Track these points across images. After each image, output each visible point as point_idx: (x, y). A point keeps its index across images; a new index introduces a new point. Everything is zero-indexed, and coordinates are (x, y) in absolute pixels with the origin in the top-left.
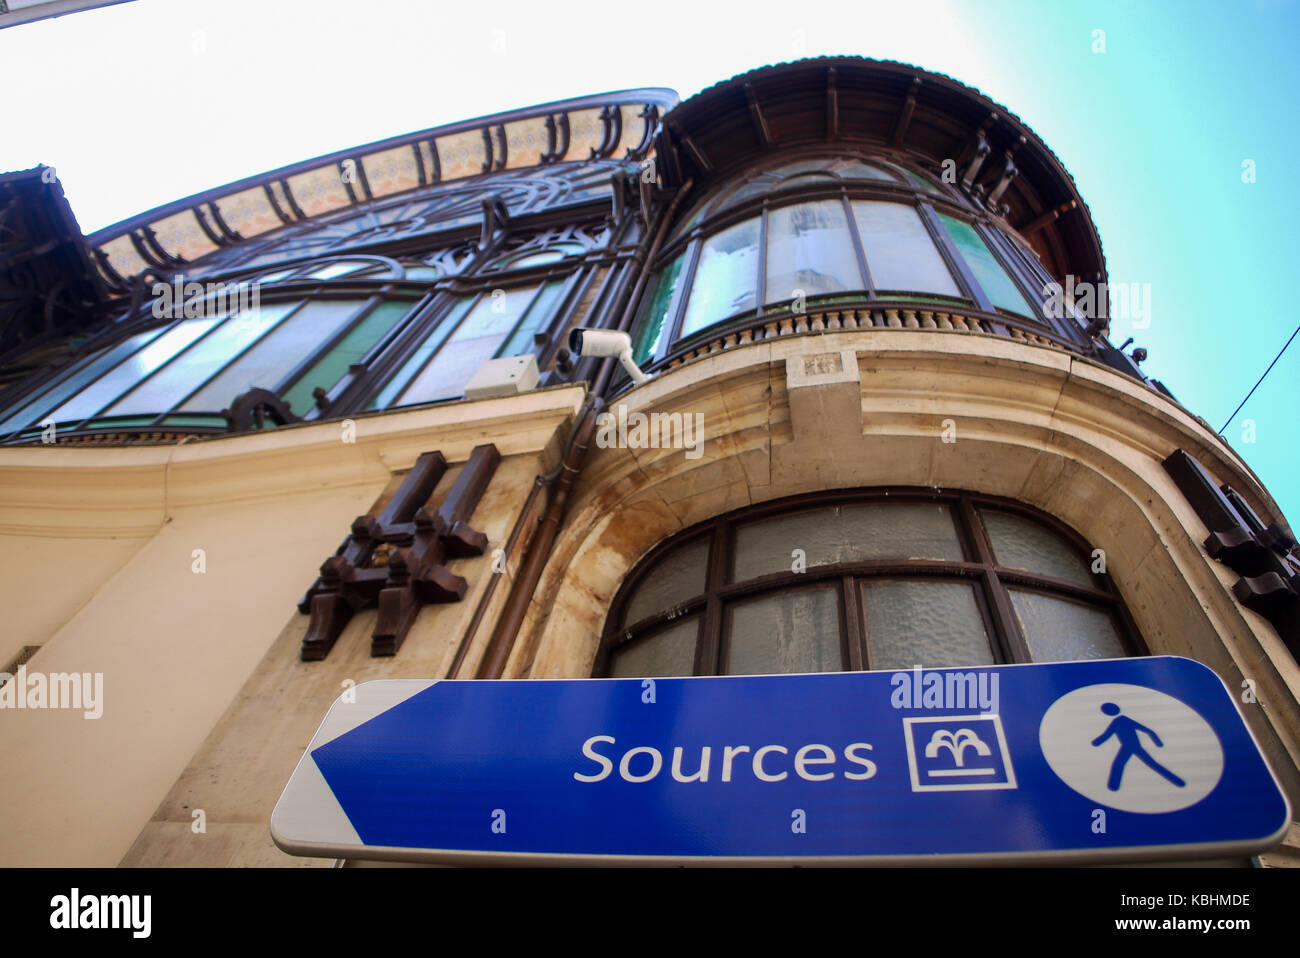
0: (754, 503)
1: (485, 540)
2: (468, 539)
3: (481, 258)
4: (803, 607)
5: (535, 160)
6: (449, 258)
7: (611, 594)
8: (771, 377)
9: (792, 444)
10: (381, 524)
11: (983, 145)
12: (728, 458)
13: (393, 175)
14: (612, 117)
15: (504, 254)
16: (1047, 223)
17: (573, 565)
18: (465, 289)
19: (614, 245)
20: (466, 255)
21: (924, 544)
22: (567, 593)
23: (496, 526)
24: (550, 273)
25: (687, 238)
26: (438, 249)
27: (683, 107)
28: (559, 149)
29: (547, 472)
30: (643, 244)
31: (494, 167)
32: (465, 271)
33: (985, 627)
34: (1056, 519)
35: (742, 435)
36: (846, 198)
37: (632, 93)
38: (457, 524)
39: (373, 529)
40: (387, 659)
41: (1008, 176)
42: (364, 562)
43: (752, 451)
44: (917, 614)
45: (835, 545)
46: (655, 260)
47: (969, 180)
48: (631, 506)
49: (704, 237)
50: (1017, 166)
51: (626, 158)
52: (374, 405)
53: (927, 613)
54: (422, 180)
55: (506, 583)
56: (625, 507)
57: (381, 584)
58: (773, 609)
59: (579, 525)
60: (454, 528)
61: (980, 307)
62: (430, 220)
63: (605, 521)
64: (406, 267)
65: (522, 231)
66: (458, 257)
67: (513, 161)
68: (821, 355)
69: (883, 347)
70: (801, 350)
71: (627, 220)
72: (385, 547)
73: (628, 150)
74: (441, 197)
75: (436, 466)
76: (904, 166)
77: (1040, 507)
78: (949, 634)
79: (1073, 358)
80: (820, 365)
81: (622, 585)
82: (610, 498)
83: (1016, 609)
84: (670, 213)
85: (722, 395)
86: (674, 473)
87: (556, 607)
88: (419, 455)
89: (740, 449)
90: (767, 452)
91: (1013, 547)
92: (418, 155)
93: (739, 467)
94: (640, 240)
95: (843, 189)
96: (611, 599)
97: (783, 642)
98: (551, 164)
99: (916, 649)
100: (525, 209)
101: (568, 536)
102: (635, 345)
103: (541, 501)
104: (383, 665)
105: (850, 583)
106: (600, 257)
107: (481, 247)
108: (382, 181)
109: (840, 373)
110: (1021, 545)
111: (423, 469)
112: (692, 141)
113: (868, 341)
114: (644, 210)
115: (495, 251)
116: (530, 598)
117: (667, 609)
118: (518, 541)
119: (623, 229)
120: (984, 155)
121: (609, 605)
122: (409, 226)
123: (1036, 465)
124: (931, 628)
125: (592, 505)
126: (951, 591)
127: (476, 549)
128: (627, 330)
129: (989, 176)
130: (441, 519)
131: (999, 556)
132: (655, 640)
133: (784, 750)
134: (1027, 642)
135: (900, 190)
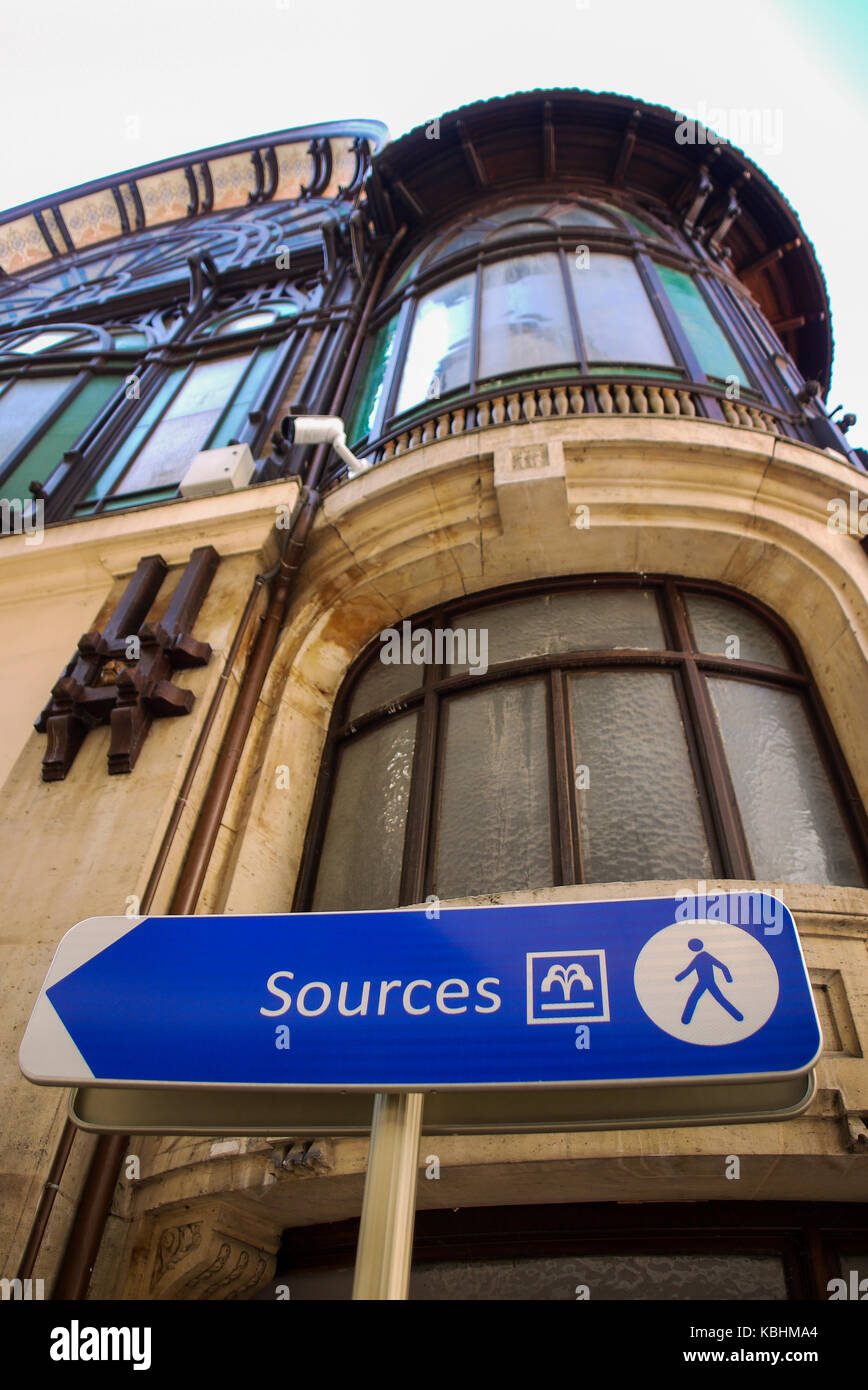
0: (468, 593)
1: (208, 650)
2: (191, 650)
3: (191, 323)
4: (514, 700)
5: (243, 201)
6: (158, 322)
7: (335, 686)
8: (480, 469)
9: (502, 538)
10: (107, 640)
11: (705, 183)
12: (440, 553)
13: (93, 222)
14: (321, 151)
15: (215, 315)
16: (771, 263)
17: (297, 662)
18: (176, 359)
19: (326, 306)
20: (176, 317)
21: (627, 632)
22: (293, 691)
23: (218, 633)
24: (263, 338)
25: (401, 297)
26: (147, 311)
27: (392, 147)
28: (267, 187)
29: (266, 572)
30: (357, 302)
31: (201, 209)
32: (175, 338)
33: (682, 716)
34: (755, 600)
35: (455, 530)
36: (562, 251)
37: (342, 125)
38: (180, 636)
39: (99, 645)
40: (123, 777)
41: (731, 216)
42: (94, 680)
43: (463, 546)
44: (619, 706)
45: (545, 636)
46: (369, 320)
47: (691, 221)
48: (350, 602)
49: (418, 296)
50: (741, 203)
51: (338, 197)
52: (95, 493)
53: (628, 705)
54: (125, 226)
55: (232, 687)
56: (344, 603)
57: (110, 703)
58: (485, 703)
59: (300, 622)
60: (178, 640)
61: (692, 379)
62: (137, 275)
63: (326, 617)
64: (114, 336)
65: (233, 287)
66: (167, 320)
67: (219, 202)
68: (529, 446)
69: (590, 437)
70: (509, 441)
71: (341, 274)
72: (112, 664)
73: (340, 188)
74: (146, 246)
75: (157, 570)
76: (624, 208)
77: (741, 588)
78: (647, 725)
79: (777, 439)
80: (527, 459)
81: (347, 676)
82: (329, 593)
83: (712, 696)
84: (384, 264)
85: (434, 488)
86: (389, 569)
87: (282, 706)
88: (139, 559)
89: (453, 543)
90: (478, 546)
91: (713, 632)
92: (119, 199)
93: (452, 561)
94: (353, 298)
95: (560, 241)
96: (336, 691)
97: (495, 737)
98: (260, 205)
99: (616, 741)
100: (235, 260)
101: (290, 633)
102: (348, 431)
103: (262, 600)
104: (120, 783)
105: (557, 675)
106: (313, 320)
107: (191, 309)
108: (83, 231)
109: (547, 468)
110: (721, 629)
111: (144, 576)
112: (405, 185)
113: (574, 430)
114: (357, 264)
115: (205, 313)
116: (257, 699)
117: (387, 703)
118: (242, 645)
119: (336, 285)
120: (706, 194)
121: (334, 698)
122: (115, 282)
123: (738, 550)
124: (631, 719)
125: (312, 601)
126: (652, 681)
127: (200, 659)
128: (339, 414)
129: (710, 219)
130: (165, 633)
131: (699, 641)
132: (376, 734)
133: (428, 984)
134: (721, 731)
135: (618, 240)
